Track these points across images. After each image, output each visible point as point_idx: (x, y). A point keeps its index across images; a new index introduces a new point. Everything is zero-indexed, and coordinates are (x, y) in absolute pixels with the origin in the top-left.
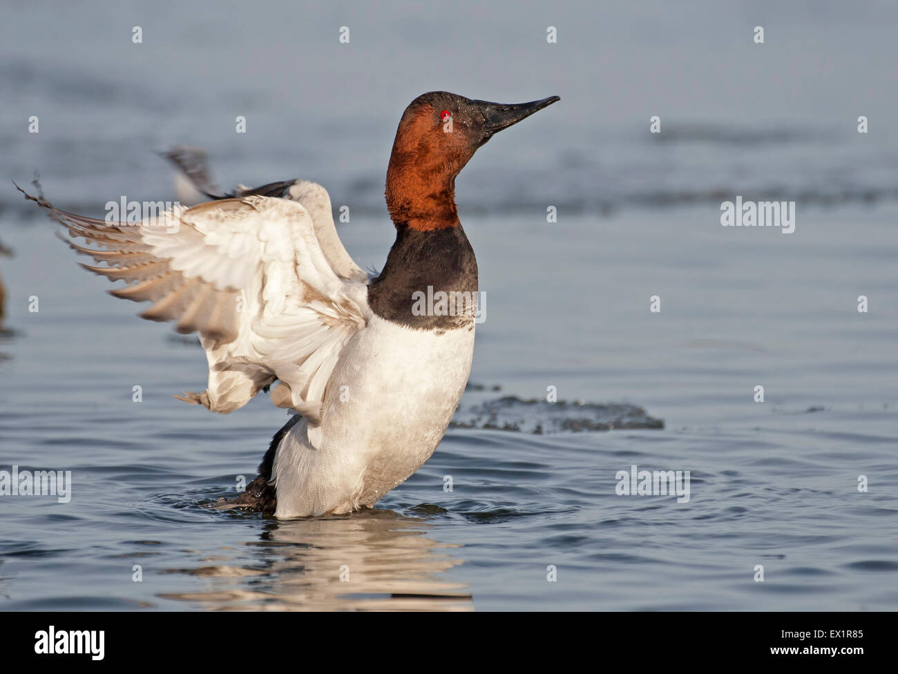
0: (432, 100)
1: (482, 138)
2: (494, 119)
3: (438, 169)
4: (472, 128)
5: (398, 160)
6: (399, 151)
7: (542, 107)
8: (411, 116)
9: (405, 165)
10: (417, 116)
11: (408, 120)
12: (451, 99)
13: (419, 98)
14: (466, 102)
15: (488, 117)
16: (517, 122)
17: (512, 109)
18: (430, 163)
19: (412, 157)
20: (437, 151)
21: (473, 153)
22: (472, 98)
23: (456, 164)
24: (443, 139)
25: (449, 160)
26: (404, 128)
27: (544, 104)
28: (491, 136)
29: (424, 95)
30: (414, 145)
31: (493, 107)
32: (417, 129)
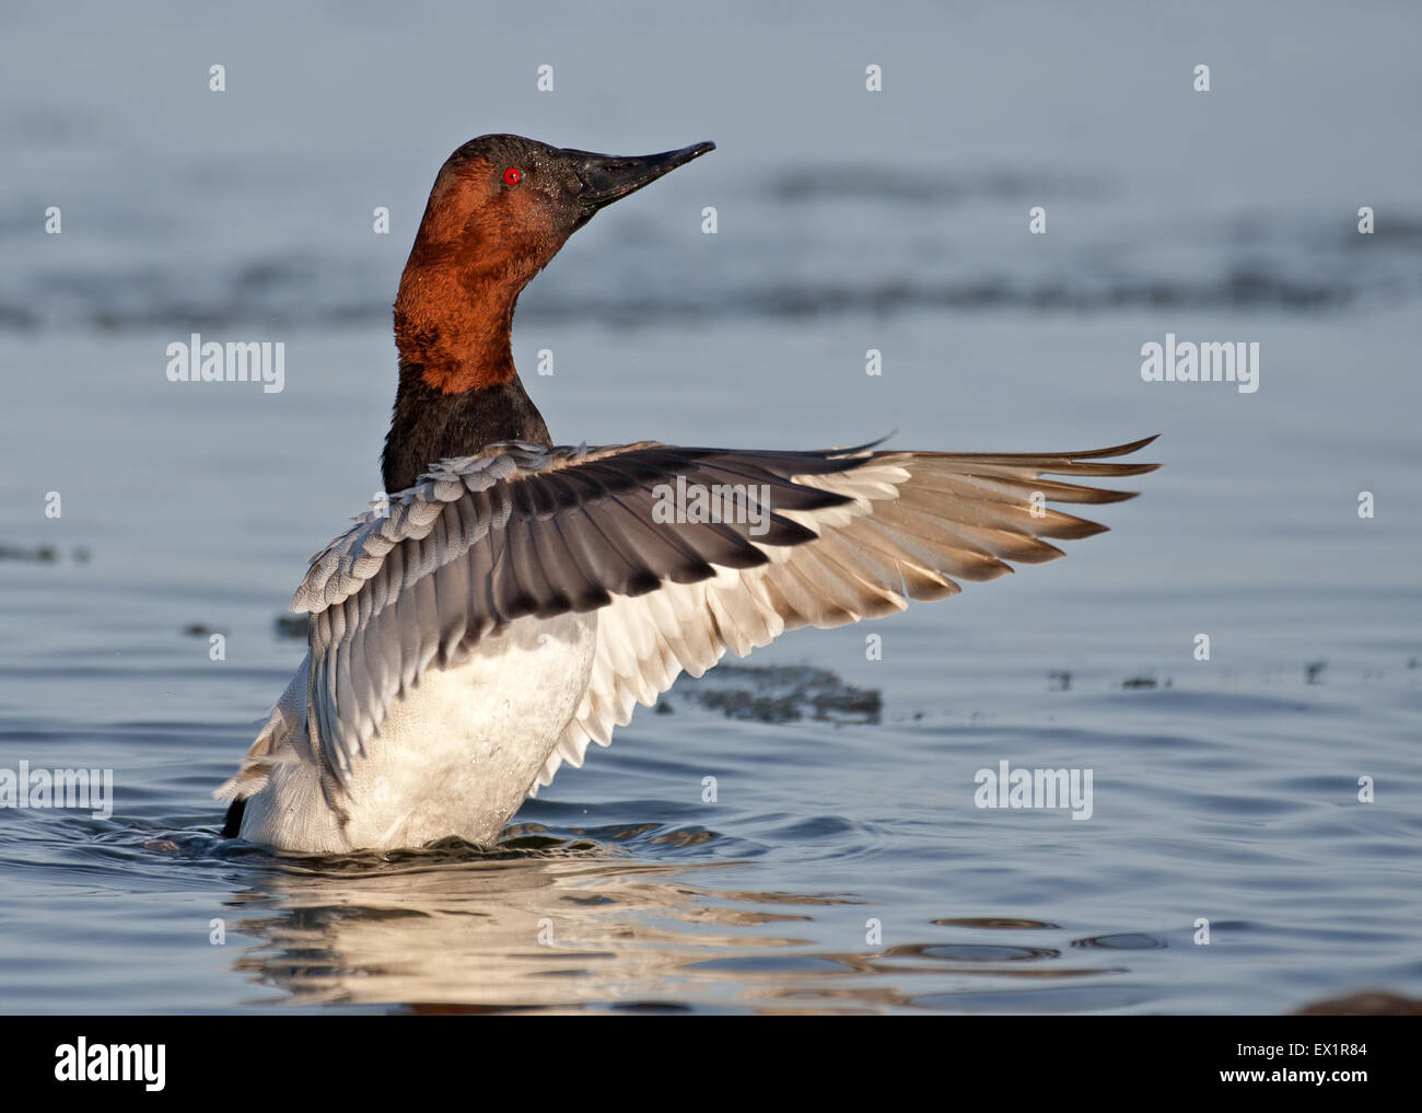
0: (488, 150)
1: (577, 217)
2: (599, 183)
3: (494, 274)
4: (560, 200)
5: (426, 253)
6: (431, 241)
7: (684, 163)
8: (451, 178)
9: (437, 263)
10: (463, 180)
11: (446, 186)
12: (521, 149)
13: (465, 147)
14: (548, 152)
15: (587, 179)
16: (639, 188)
17: (630, 165)
18: (486, 261)
19: (452, 250)
20: (497, 240)
21: (560, 245)
22: (559, 146)
23: (529, 263)
24: (508, 220)
25: (518, 257)
26: (439, 201)
27: (686, 156)
28: (593, 213)
29: (474, 141)
30: (455, 231)
31: (596, 162)
32: (462, 205)
